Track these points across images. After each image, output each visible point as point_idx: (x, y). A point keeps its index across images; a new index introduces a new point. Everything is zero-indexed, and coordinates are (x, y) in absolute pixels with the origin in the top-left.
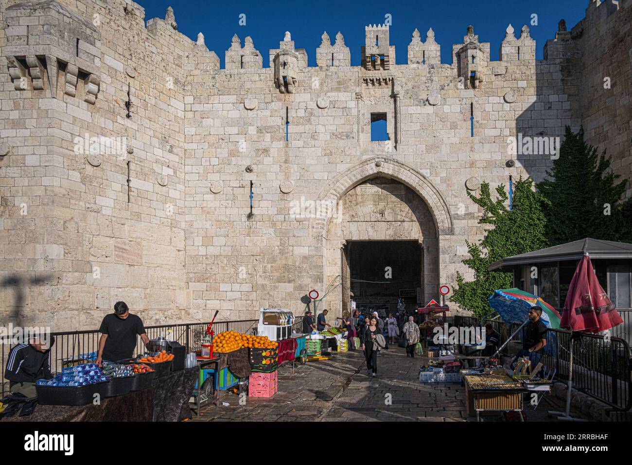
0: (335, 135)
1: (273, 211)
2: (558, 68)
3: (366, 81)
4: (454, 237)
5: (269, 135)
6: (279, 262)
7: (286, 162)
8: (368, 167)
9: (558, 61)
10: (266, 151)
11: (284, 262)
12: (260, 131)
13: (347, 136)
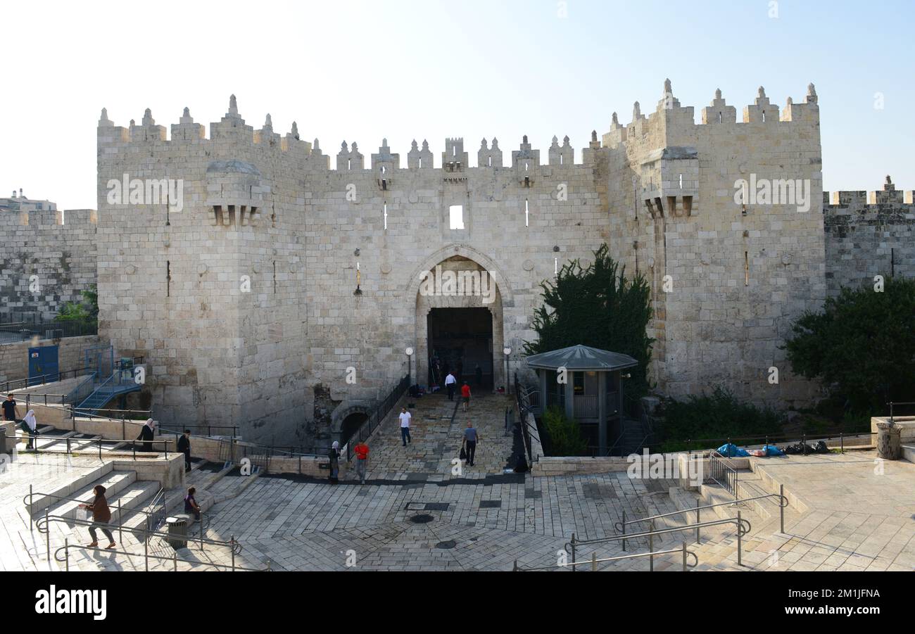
0: (423, 226)
1: (375, 288)
2: (591, 171)
3: (445, 180)
4: (514, 308)
5: (371, 225)
6: (380, 330)
7: (385, 247)
8: (447, 251)
9: (591, 165)
10: (369, 238)
11: (384, 330)
12: (364, 221)
13: (432, 226)
